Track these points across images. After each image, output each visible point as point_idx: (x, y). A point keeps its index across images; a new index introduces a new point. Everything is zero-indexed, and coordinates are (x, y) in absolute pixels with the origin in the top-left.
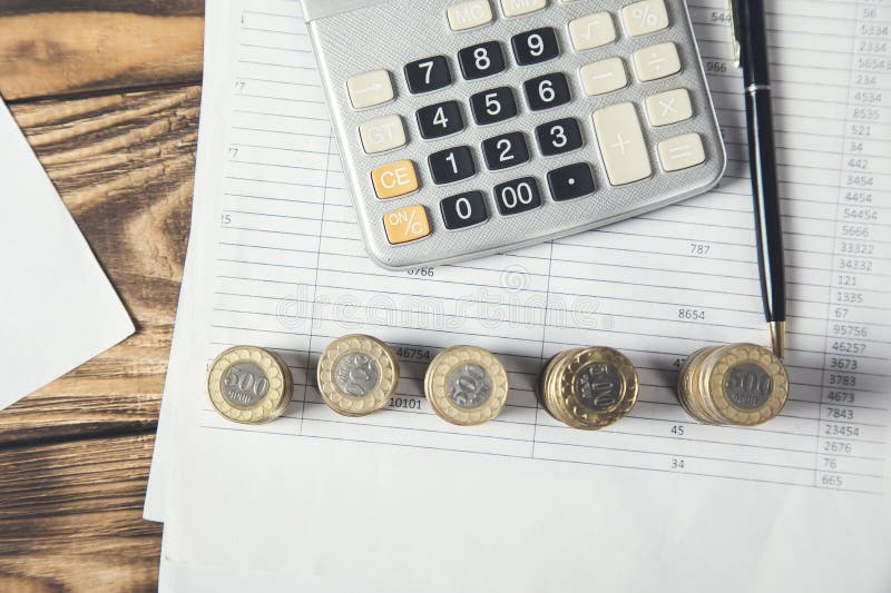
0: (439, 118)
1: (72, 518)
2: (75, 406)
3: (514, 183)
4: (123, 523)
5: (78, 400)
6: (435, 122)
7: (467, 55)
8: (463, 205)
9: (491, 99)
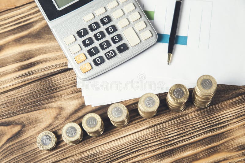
0: (87, 42)
1: (61, 92)
2: (56, 67)
3: (109, 52)
4: (73, 91)
5: (56, 65)
6: (87, 43)
7: (90, 26)
8: (98, 60)
9: (98, 35)
